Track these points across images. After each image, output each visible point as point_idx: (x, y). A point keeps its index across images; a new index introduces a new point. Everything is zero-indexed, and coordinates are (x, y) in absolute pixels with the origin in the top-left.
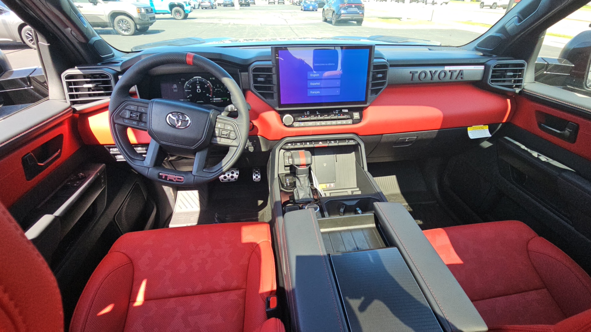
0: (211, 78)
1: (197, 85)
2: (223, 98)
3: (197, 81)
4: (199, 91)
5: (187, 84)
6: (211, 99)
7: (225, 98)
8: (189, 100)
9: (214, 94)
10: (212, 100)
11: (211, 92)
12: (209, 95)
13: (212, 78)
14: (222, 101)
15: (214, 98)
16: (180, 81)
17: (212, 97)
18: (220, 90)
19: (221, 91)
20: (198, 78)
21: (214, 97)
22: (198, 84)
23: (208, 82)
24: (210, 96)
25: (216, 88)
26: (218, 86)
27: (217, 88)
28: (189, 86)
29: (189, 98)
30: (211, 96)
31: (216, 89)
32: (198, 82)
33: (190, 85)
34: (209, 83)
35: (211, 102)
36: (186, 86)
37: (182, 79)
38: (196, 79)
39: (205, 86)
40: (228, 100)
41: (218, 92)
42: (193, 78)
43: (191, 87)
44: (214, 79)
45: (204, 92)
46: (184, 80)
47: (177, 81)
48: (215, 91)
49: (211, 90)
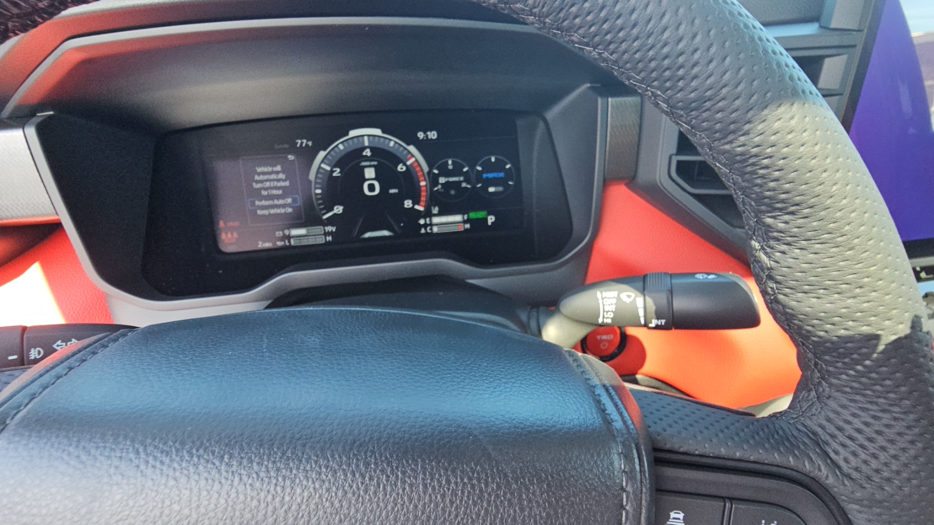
0: (421, 135)
1: (364, 164)
2: (473, 215)
3: (365, 148)
4: (372, 188)
5: (322, 162)
6: (422, 222)
7: (480, 215)
8: (329, 229)
9: (434, 199)
10: (425, 226)
11: (423, 194)
12: (414, 204)
13: (425, 133)
14: (468, 226)
15: (435, 215)
16: (293, 149)
17: (428, 214)
18: (460, 182)
19: (464, 185)
20: (368, 136)
21: (435, 210)
22: (366, 158)
23: (409, 152)
24: (417, 207)
25: (441, 174)
26: (450, 167)
27: (445, 172)
28: (332, 172)
29: (330, 221)
30: (421, 209)
31: (442, 180)
32: (367, 153)
33: (336, 166)
34: (413, 156)
35: (423, 231)
36: (318, 172)
37: (302, 143)
38: (360, 138)
39: (396, 167)
40: (492, 223)
41: (453, 192)
42: (347, 134)
43: (339, 175)
44: (433, 135)
45: (392, 191)
46: (307, 145)
47: (278, 149)
48: (440, 187)
49: (423, 184)
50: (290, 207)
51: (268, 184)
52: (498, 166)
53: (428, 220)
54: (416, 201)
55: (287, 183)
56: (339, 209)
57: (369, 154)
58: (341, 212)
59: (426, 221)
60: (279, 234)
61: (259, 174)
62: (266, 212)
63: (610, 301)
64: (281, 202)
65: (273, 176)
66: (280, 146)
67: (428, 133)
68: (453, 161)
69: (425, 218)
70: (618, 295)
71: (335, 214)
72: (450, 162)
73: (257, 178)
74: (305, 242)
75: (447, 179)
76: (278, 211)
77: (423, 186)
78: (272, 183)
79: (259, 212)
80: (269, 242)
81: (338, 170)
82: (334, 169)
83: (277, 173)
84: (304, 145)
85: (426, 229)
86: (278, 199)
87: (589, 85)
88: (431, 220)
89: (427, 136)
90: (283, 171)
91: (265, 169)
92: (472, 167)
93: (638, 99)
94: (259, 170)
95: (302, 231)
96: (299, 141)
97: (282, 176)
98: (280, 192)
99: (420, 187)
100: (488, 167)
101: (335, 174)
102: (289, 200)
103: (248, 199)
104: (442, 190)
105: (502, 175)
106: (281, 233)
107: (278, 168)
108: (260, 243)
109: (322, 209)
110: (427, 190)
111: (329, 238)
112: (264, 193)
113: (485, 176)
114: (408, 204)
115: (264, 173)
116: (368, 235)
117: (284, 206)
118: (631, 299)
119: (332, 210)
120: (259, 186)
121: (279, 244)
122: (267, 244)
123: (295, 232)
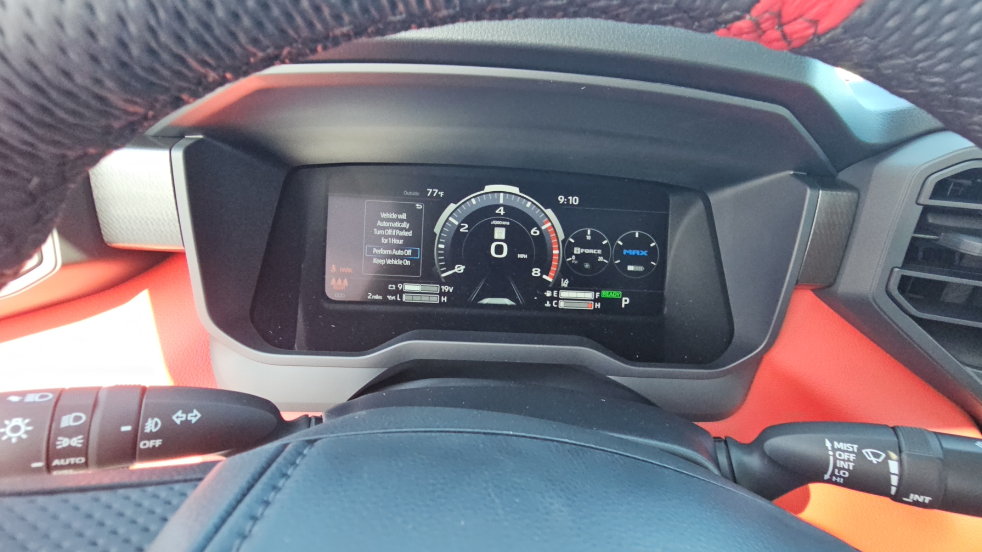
0: (561, 199)
1: (494, 222)
2: (606, 294)
4: (499, 250)
5: (451, 215)
6: (548, 294)
7: (615, 294)
8: (446, 288)
9: (566, 270)
10: (551, 299)
11: (554, 263)
12: (542, 273)
13: (566, 197)
14: (598, 305)
15: (564, 289)
16: (423, 198)
17: (557, 286)
18: (596, 256)
19: (601, 259)
20: (505, 193)
21: (565, 283)
22: (499, 217)
23: (547, 216)
24: (545, 277)
25: (576, 244)
26: (589, 238)
27: (582, 243)
28: (460, 227)
29: (449, 281)
30: (550, 280)
31: (577, 250)
32: (501, 211)
33: (464, 221)
34: (550, 220)
35: (548, 304)
36: (445, 224)
37: (433, 192)
38: (496, 194)
39: (530, 232)
40: (625, 305)
41: (587, 266)
42: (483, 189)
43: (467, 231)
44: (574, 200)
45: (521, 256)
46: (438, 195)
47: (407, 196)
48: (574, 257)
49: (556, 252)
50: (408, 260)
51: (389, 232)
52: (642, 243)
53: (555, 292)
54: (545, 271)
55: (410, 234)
56: (460, 269)
57: (502, 213)
58: (462, 271)
59: (553, 293)
60: (392, 287)
61: (382, 220)
62: (382, 262)
63: (845, 456)
64: (400, 253)
65: (397, 224)
66: (410, 193)
67: (570, 198)
68: (592, 232)
69: (552, 290)
70: (859, 449)
71: (455, 273)
72: (589, 232)
73: (379, 223)
74: (417, 299)
75: (582, 250)
76: (395, 262)
77: (556, 255)
78: (394, 231)
79: (375, 261)
80: (379, 295)
81: (467, 226)
82: (462, 225)
83: (402, 221)
84: (434, 195)
85: (551, 303)
86: (397, 250)
87: (792, 172)
88: (558, 294)
89: (568, 200)
90: (407, 221)
91: (390, 216)
92: (613, 241)
93: (855, 195)
94: (383, 215)
95: (416, 287)
96: (431, 190)
97: (406, 225)
98: (401, 242)
99: (552, 255)
100: (631, 243)
101: (462, 230)
103: (366, 244)
104: (576, 262)
105: (644, 253)
106: (394, 286)
107: (404, 216)
108: (371, 294)
109: (442, 266)
110: (559, 259)
111: (444, 299)
112: (384, 241)
113: (625, 252)
114: (536, 272)
115: (388, 220)
116: (486, 301)
117: (402, 258)
118: (880, 460)
119: (454, 268)
120: (380, 232)
121: (390, 298)
122: (377, 297)
123: (409, 287)
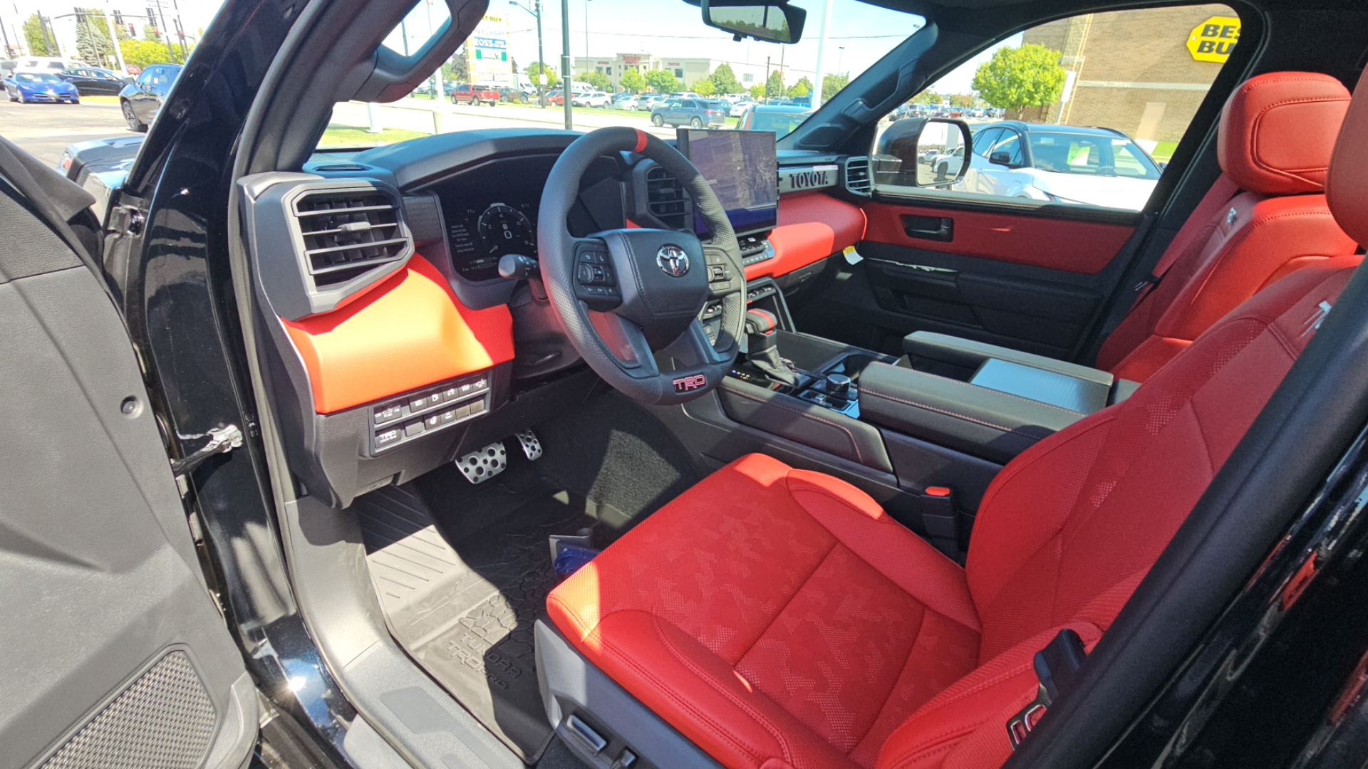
0: (523, 206)
1: (501, 222)
3: (500, 213)
4: (508, 235)
5: (482, 221)
8: (494, 259)
11: (531, 237)
16: (467, 215)
20: (499, 207)
22: (502, 219)
28: (487, 227)
29: (493, 255)
30: (533, 245)
32: (501, 216)
33: (489, 223)
34: (522, 217)
36: (481, 227)
38: (496, 208)
39: (516, 223)
42: (490, 206)
43: (492, 228)
45: (517, 236)
47: (460, 215)
49: (530, 231)
50: (472, 248)
51: (459, 235)
54: (530, 242)
55: (467, 234)
56: (496, 248)
62: (462, 251)
64: (468, 245)
65: (460, 231)
67: (526, 204)
73: (453, 232)
74: (484, 267)
76: (468, 250)
78: (462, 234)
79: (459, 251)
81: (490, 226)
82: (488, 225)
83: (462, 228)
84: (471, 212)
86: (466, 243)
91: (456, 227)
94: (453, 227)
95: (482, 261)
96: (469, 210)
97: (464, 230)
101: (489, 228)
102: (471, 244)
106: (472, 262)
107: (462, 226)
108: (464, 269)
109: (488, 248)
111: (495, 264)
112: (459, 240)
114: (526, 243)
117: (470, 247)
120: (456, 236)
121: (473, 268)
122: (467, 269)
123: (478, 261)
